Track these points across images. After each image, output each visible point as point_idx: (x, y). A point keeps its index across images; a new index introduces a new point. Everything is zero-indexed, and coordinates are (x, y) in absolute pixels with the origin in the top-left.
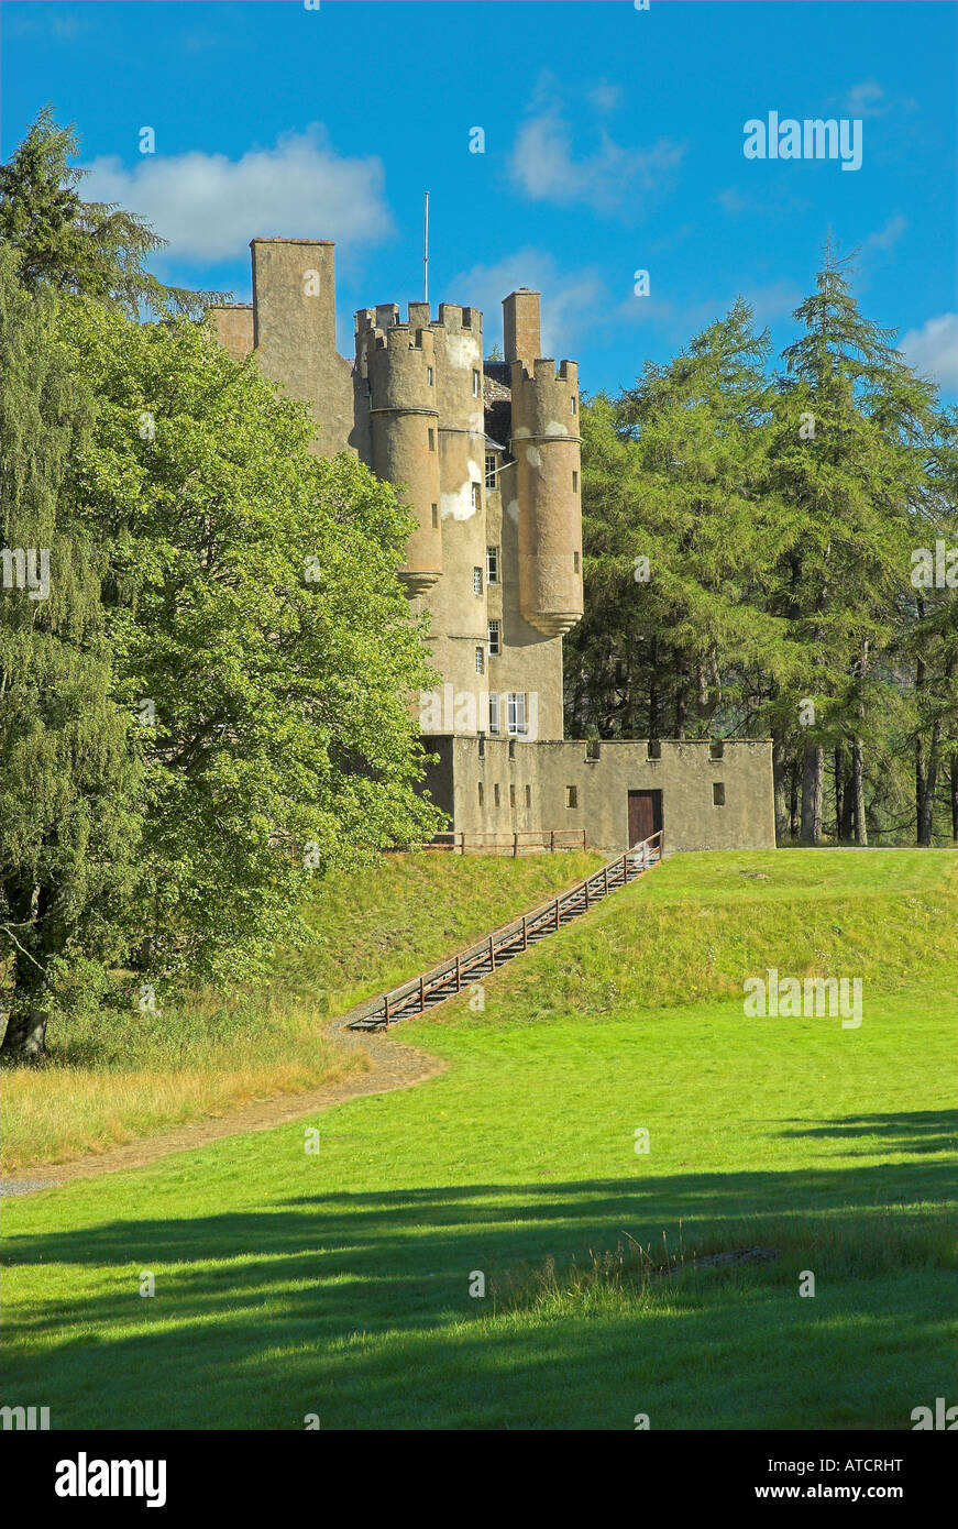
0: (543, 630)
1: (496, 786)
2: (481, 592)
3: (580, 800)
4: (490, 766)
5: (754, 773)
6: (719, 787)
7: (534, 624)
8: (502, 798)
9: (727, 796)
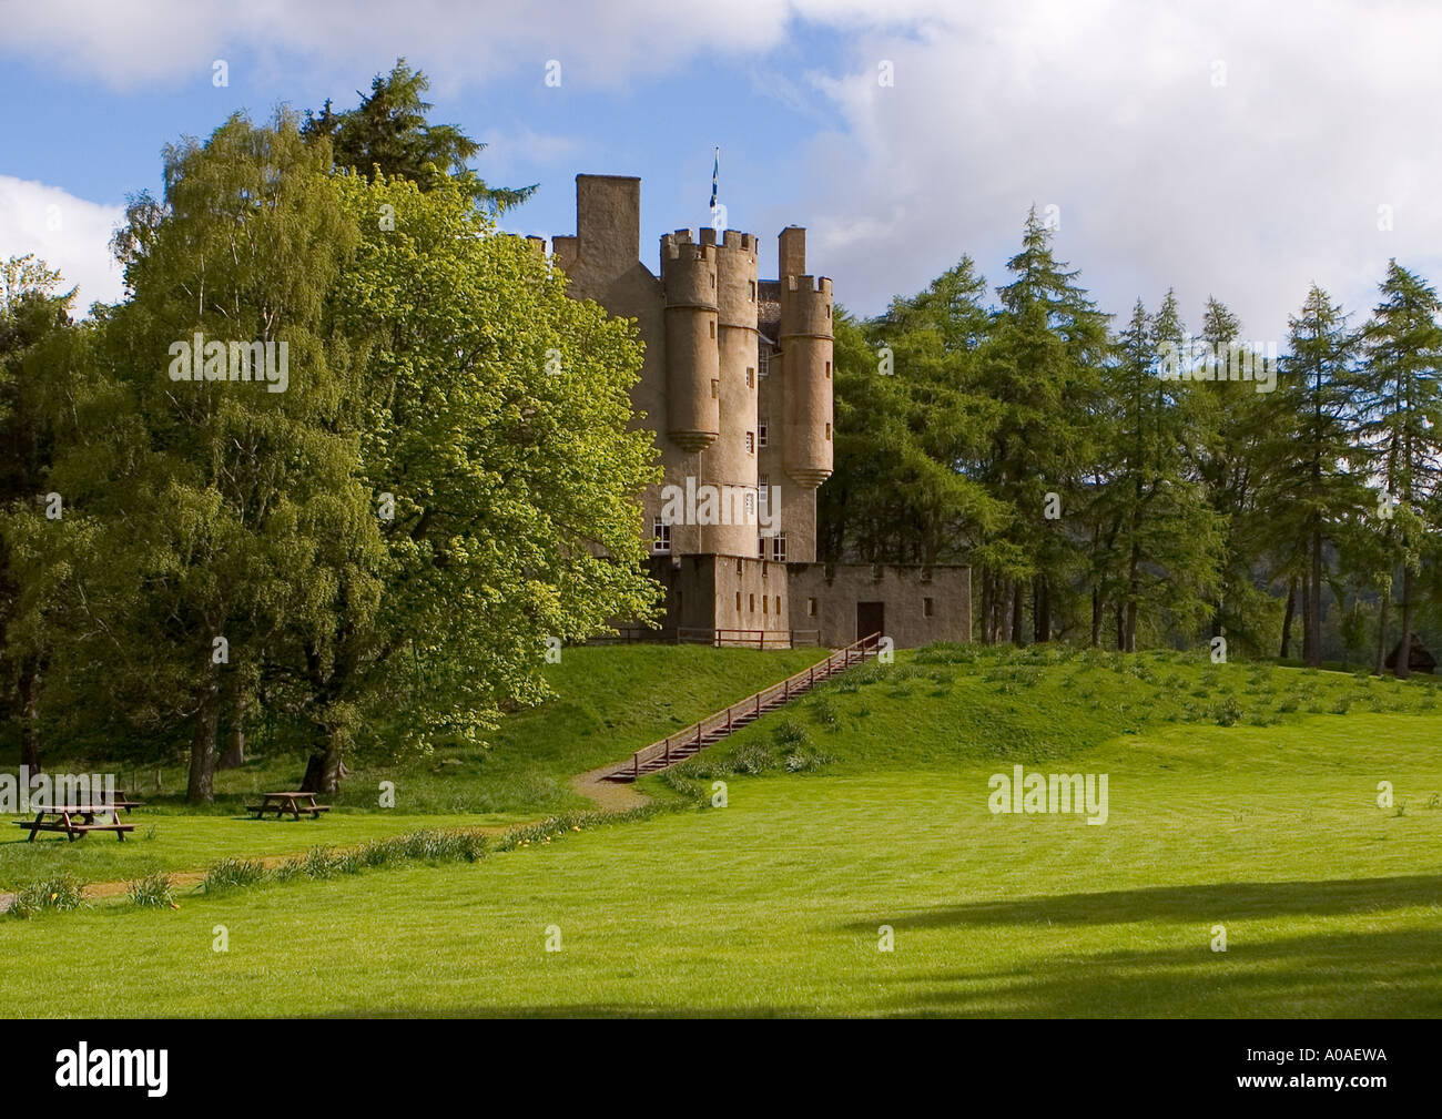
0: (802, 482)
1: (752, 596)
2: (752, 451)
3: (820, 611)
4: (746, 580)
5: (956, 591)
6: (928, 601)
7: (795, 478)
8: (756, 604)
9: (935, 609)
